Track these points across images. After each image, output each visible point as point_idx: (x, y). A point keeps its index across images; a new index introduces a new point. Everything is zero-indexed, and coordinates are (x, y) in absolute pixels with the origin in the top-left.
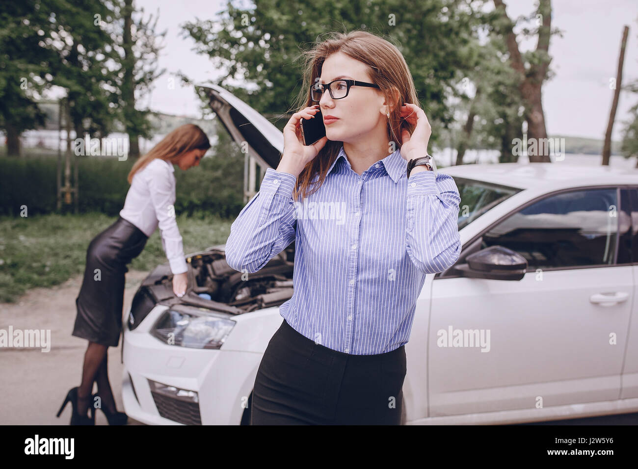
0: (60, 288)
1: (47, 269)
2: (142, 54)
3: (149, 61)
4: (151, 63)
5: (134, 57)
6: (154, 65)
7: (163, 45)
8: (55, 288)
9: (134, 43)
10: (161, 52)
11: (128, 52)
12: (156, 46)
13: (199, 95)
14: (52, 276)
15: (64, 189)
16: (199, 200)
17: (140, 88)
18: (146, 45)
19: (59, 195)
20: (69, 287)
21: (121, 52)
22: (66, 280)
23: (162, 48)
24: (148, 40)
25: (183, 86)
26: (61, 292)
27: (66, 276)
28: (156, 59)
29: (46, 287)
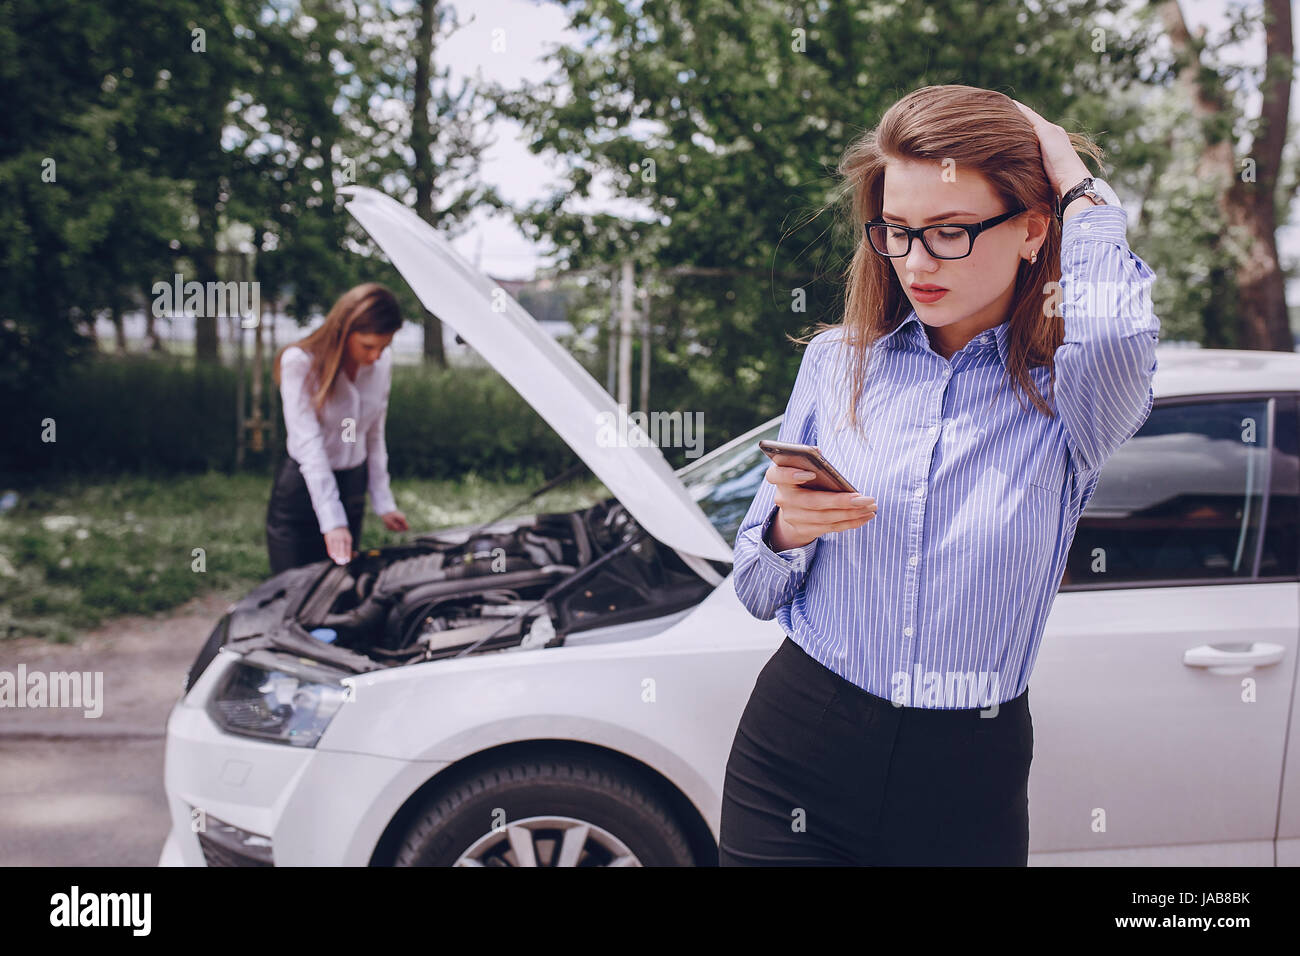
0: (170, 616)
1: (154, 578)
2: (449, 158)
3: (463, 172)
4: (467, 176)
5: (433, 166)
6: (473, 179)
7: (490, 139)
8: (160, 615)
9: (434, 138)
10: (485, 154)
11: (423, 156)
12: (476, 142)
13: (524, 232)
14: (159, 593)
15: (249, 424)
16: (516, 444)
17: (445, 226)
18: (458, 143)
19: (241, 435)
20: (189, 614)
21: (409, 155)
22: (186, 600)
23: (487, 146)
24: (461, 132)
25: (491, 215)
26: (169, 624)
27: (186, 592)
28: (475, 168)
29: (141, 613)
